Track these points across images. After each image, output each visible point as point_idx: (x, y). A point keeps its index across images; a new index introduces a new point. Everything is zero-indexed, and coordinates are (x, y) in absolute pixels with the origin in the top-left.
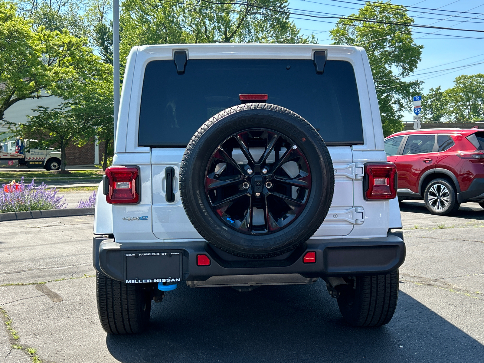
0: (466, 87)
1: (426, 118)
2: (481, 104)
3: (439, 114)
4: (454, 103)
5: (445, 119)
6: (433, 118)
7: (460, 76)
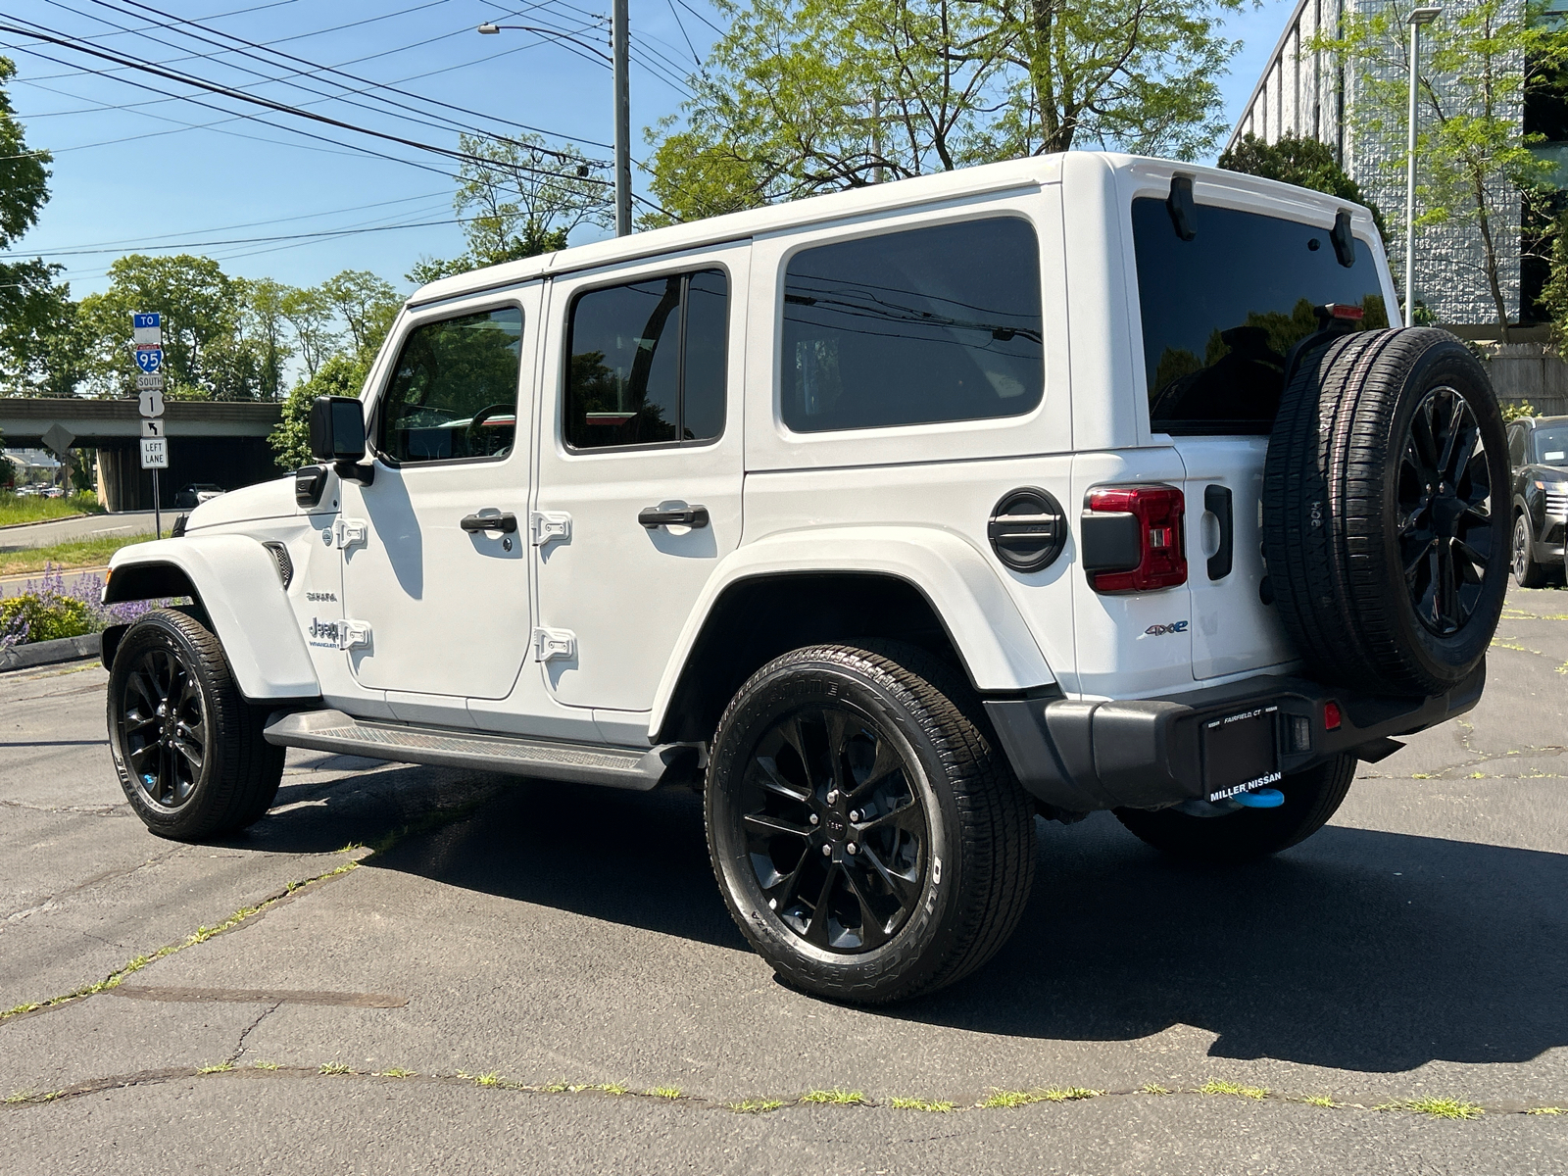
0: (146, 292)
1: (29, 383)
2: (194, 348)
3: (69, 371)
4: (115, 339)
5: (88, 387)
6: (52, 383)
7: (128, 258)
